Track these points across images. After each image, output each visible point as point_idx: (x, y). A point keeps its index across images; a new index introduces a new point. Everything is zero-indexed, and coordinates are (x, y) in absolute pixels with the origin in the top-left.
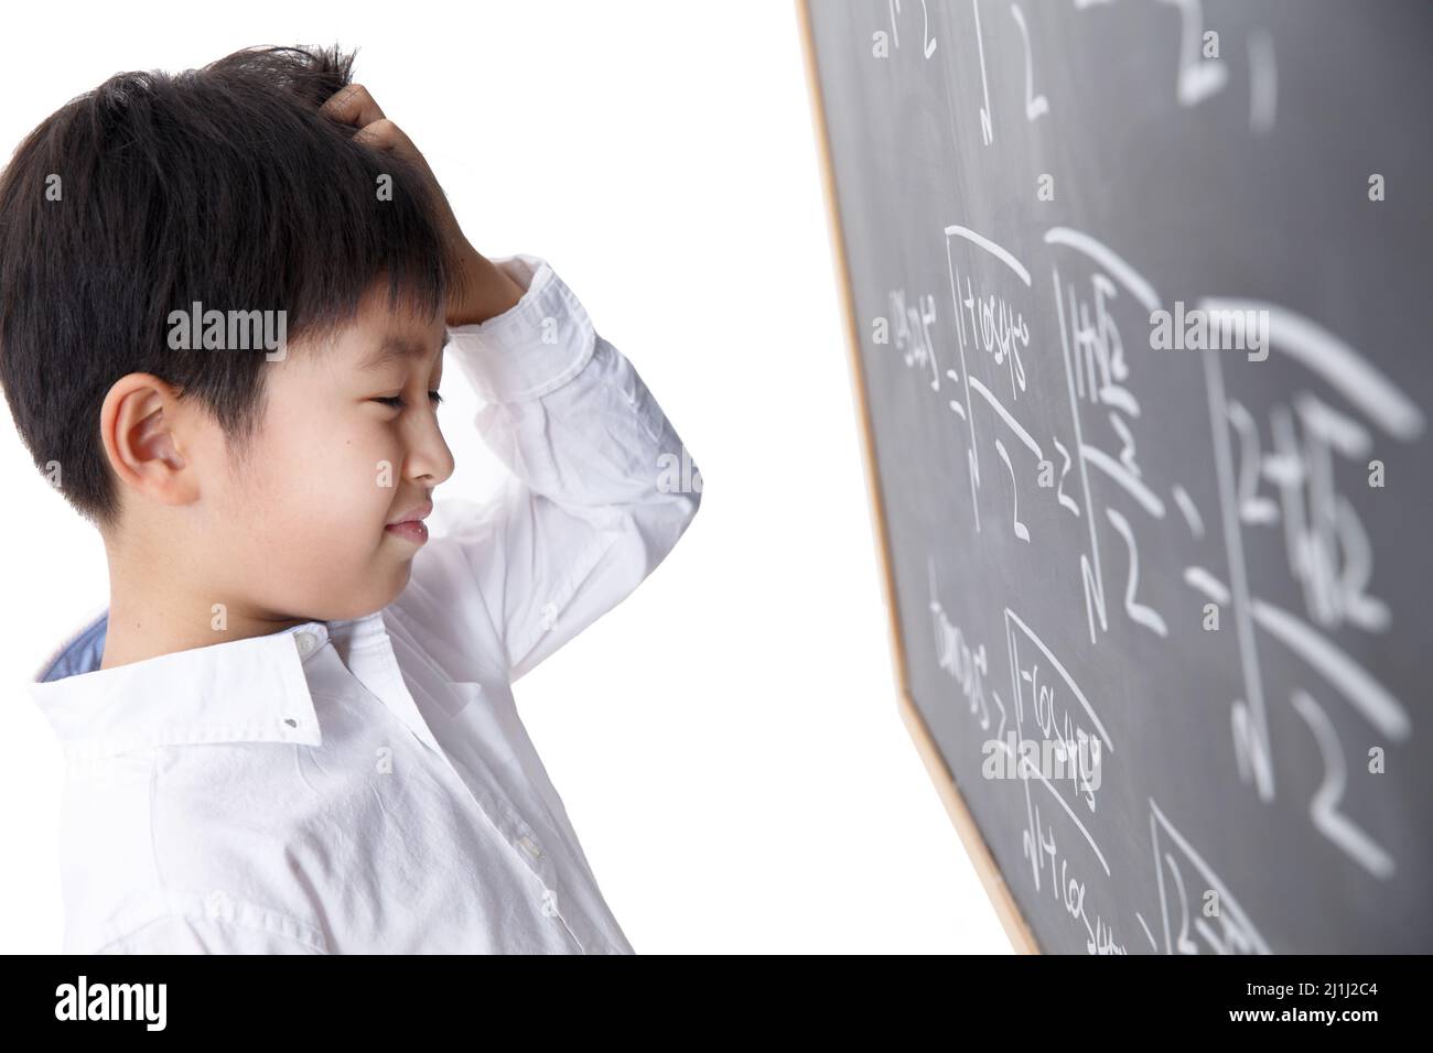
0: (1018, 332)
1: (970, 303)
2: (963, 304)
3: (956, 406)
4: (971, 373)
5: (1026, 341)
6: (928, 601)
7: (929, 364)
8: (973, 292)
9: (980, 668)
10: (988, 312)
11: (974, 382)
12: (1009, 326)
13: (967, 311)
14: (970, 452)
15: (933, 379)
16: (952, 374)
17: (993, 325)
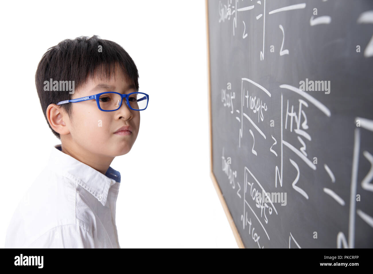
0: (263, 107)
1: (247, 97)
2: (245, 97)
3: (238, 118)
4: (244, 112)
5: (266, 110)
6: (221, 156)
7: (231, 107)
8: (249, 94)
9: (234, 176)
10: (253, 100)
11: (245, 115)
12: (260, 105)
13: (245, 99)
14: (240, 130)
15: (231, 111)
16: (238, 111)
17: (254, 103)
